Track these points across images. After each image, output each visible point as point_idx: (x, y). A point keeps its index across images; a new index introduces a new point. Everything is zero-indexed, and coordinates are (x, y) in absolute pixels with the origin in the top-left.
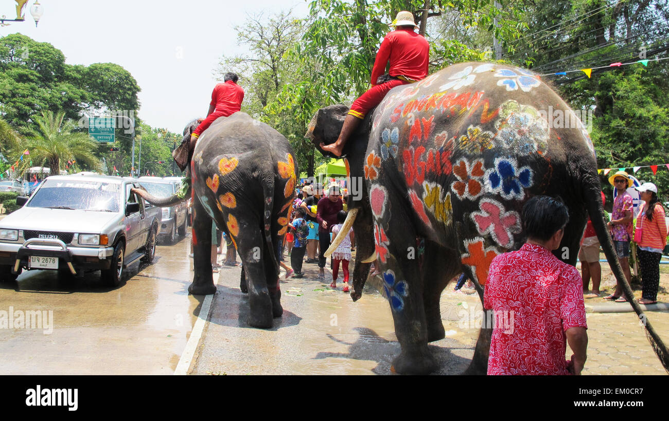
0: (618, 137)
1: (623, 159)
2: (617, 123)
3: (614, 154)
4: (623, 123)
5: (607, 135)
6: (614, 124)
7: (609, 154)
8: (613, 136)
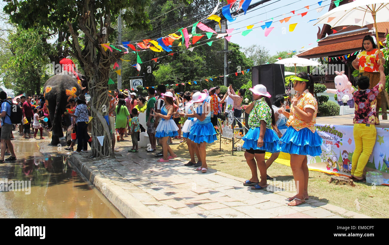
0: (180, 70)
2: (179, 64)
3: (177, 78)
4: (181, 64)
5: (175, 70)
6: (178, 64)
7: (175, 78)
8: (178, 70)
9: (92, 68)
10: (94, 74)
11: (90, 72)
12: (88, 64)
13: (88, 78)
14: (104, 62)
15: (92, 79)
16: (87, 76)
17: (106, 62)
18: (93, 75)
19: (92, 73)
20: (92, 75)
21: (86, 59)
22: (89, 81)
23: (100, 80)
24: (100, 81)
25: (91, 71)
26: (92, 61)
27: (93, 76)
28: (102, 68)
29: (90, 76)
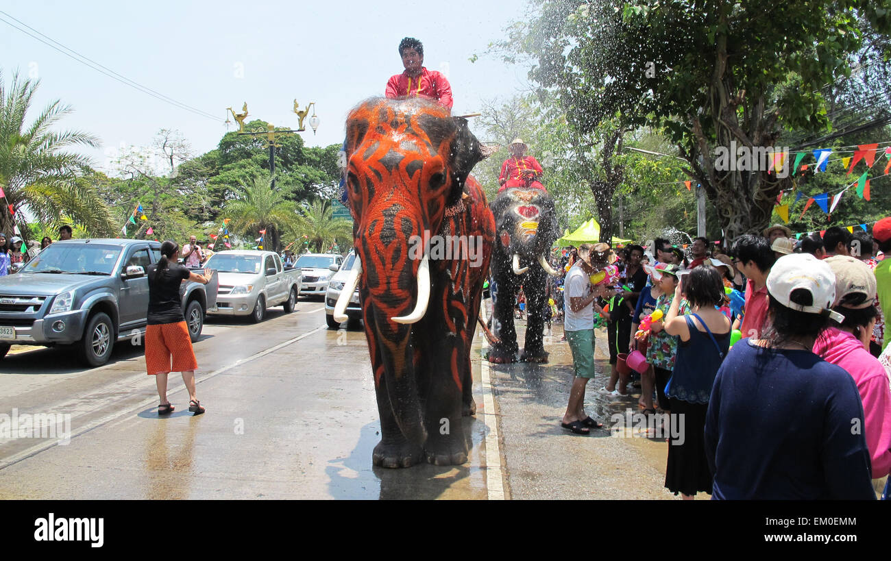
1: (821, 223)
9: (735, 201)
10: (739, 212)
11: (729, 209)
12: (727, 193)
13: (725, 220)
14: (770, 188)
15: (735, 222)
16: (724, 215)
17: (773, 187)
18: (736, 213)
19: (735, 210)
20: (734, 213)
21: (723, 184)
22: (728, 226)
23: (757, 223)
24: (755, 226)
25: (732, 206)
26: (735, 188)
27: (736, 216)
28: (764, 201)
29: (729, 216)
